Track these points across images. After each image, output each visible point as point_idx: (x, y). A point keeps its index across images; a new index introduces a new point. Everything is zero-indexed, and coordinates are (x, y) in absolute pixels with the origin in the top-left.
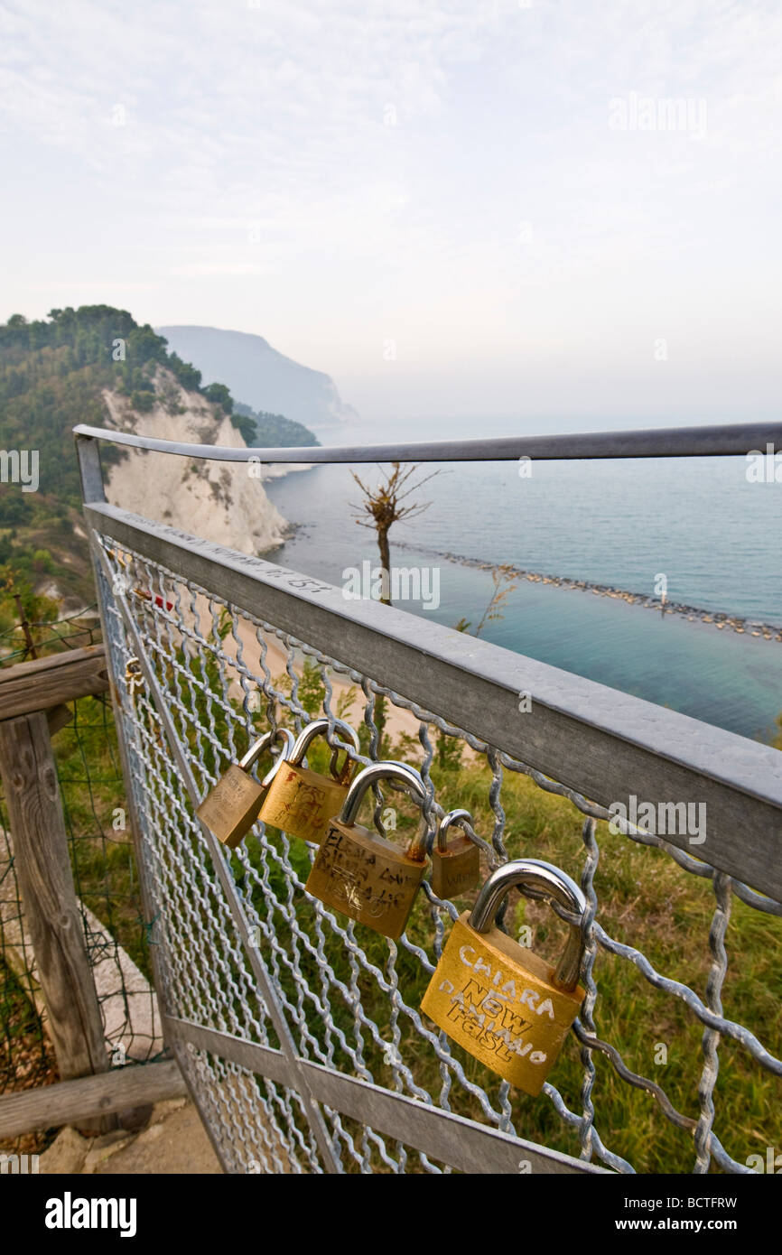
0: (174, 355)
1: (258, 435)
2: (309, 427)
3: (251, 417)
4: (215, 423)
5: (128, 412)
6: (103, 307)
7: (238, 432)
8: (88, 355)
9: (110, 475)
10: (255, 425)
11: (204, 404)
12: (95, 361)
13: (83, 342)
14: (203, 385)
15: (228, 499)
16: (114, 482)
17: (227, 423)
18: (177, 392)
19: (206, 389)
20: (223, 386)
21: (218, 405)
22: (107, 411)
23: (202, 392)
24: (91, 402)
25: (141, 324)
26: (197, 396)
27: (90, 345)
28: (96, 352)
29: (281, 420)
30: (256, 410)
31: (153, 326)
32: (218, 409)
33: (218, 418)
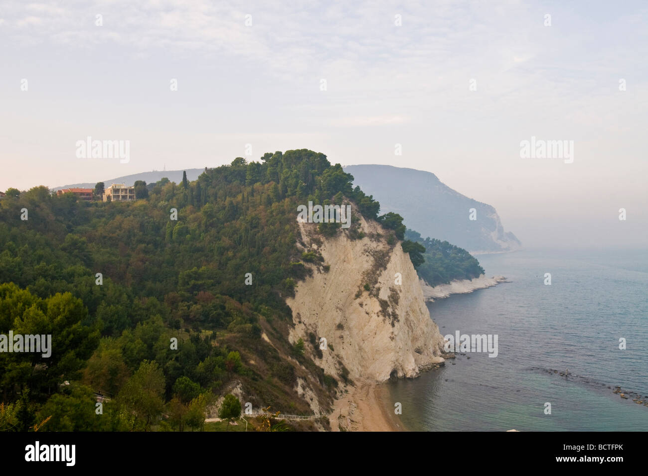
0: (358, 188)
1: (425, 259)
2: (472, 253)
3: (420, 243)
4: (388, 247)
5: (315, 236)
6: (305, 150)
7: (408, 256)
8: (289, 189)
9: (296, 289)
10: (423, 250)
11: (380, 231)
12: (294, 194)
13: (286, 179)
14: (380, 214)
15: (395, 317)
16: (298, 296)
17: (398, 248)
18: (358, 220)
19: (382, 217)
20: (398, 215)
21: (392, 232)
22: (299, 234)
23: (379, 220)
24: (287, 227)
25: (333, 164)
26: (375, 223)
27: (292, 181)
28: (296, 187)
29: (446, 246)
30: (424, 236)
31: (342, 165)
32: (391, 235)
33: (391, 243)
